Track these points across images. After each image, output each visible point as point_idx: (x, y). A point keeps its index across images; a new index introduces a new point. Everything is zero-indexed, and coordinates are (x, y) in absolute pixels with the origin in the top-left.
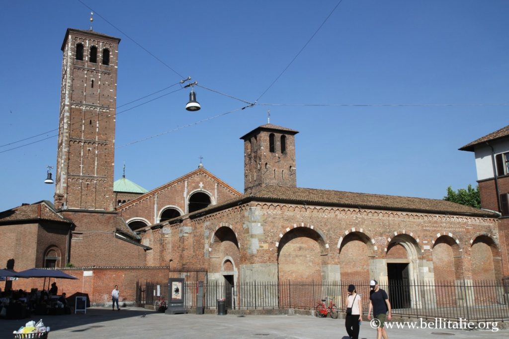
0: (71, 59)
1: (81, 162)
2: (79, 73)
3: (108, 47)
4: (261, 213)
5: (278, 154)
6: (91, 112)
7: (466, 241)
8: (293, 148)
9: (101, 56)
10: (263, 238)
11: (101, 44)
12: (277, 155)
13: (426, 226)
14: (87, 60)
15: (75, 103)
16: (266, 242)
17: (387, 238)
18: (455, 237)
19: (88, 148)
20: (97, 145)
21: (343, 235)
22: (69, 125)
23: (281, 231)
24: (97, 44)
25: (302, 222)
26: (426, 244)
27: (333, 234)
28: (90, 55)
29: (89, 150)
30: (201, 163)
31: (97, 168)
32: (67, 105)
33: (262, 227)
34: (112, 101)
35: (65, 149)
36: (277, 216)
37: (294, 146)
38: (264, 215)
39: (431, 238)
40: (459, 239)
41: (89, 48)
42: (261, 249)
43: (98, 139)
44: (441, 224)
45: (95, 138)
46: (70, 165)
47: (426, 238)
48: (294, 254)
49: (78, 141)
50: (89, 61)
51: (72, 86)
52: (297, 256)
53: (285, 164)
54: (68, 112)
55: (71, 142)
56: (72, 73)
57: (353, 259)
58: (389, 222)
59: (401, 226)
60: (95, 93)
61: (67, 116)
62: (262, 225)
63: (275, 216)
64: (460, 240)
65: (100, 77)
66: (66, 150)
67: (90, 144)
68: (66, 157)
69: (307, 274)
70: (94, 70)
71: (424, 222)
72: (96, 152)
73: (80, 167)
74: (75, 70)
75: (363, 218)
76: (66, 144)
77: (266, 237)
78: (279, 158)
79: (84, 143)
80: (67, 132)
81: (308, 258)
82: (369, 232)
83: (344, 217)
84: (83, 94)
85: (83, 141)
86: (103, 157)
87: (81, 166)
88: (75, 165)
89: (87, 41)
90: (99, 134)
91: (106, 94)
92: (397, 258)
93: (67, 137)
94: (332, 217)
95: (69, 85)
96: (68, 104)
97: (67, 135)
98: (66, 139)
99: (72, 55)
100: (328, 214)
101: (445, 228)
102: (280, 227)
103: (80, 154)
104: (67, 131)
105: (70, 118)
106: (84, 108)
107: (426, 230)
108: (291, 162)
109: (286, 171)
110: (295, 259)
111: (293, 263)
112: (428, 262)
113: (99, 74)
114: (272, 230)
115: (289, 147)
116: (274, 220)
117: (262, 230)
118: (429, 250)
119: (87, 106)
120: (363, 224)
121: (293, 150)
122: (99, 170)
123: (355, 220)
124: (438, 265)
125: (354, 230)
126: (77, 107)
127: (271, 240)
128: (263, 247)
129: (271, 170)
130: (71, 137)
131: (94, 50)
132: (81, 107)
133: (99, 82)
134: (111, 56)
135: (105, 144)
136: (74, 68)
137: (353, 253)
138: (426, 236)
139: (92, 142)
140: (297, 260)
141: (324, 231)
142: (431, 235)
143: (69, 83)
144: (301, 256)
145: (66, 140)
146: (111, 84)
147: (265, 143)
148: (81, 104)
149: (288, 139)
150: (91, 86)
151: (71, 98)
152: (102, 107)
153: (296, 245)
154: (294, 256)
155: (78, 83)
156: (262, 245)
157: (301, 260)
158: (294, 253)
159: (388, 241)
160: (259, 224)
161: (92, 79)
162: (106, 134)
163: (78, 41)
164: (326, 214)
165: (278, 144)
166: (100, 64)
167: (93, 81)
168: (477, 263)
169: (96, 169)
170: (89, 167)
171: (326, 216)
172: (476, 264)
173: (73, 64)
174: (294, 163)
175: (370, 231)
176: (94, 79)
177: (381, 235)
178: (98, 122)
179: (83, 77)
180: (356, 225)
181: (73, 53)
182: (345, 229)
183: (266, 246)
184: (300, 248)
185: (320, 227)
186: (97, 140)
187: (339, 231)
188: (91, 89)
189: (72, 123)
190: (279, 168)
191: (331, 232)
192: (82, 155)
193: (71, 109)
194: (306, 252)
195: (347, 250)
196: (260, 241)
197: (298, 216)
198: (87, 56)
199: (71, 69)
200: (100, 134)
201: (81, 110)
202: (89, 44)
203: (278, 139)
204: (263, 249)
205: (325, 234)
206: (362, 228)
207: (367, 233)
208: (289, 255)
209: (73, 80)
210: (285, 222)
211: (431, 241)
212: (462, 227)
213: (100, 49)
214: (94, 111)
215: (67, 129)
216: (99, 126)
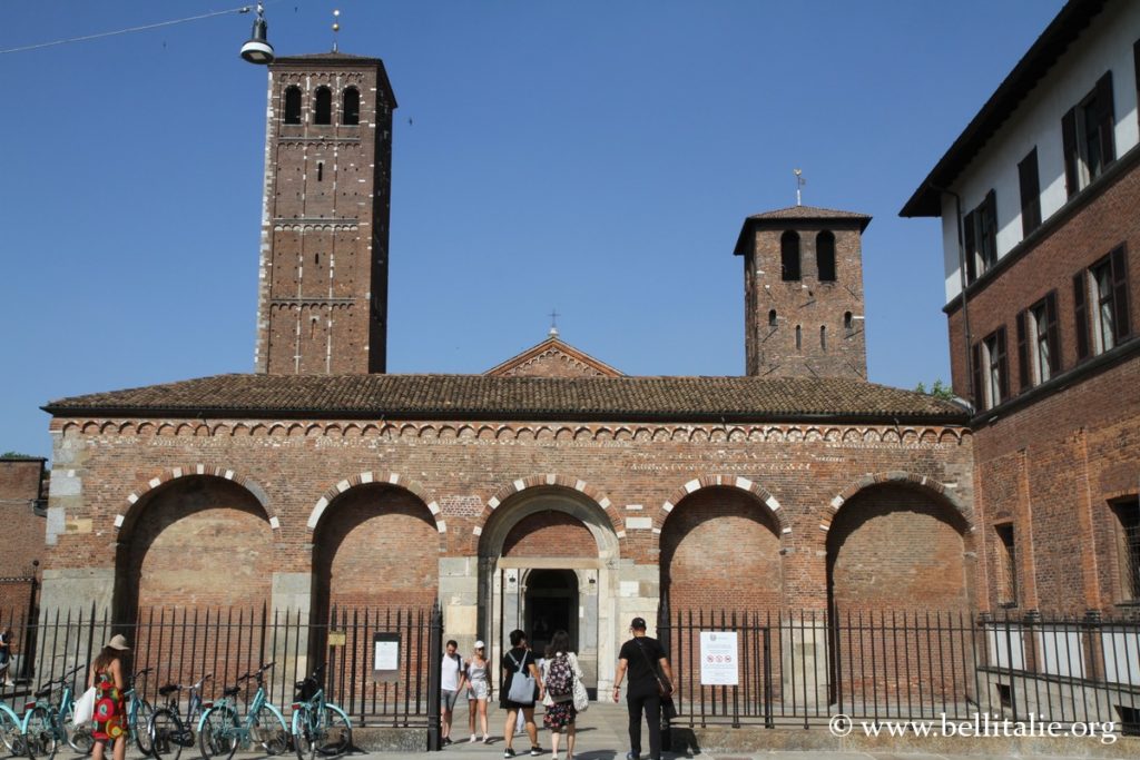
0: (272, 124)
1: (297, 348)
2: (291, 153)
3: (353, 82)
4: (80, 444)
5: (809, 281)
6: (317, 235)
7: (814, 502)
8: (857, 262)
9: (338, 105)
10: (79, 505)
11: (338, 78)
12: (804, 286)
13: (640, 461)
14: (307, 120)
15: (281, 222)
16: (85, 515)
17: (488, 499)
18: (761, 489)
19: (311, 318)
20: (299, 309)
21: (331, 492)
22: (271, 271)
23: (133, 487)
24: (330, 81)
25: (201, 462)
26: (635, 514)
27: (296, 491)
28: (317, 109)
29: (314, 320)
30: (554, 326)
31: (331, 360)
32: (266, 228)
33: (79, 479)
34: (363, 204)
35: (261, 323)
36: (125, 451)
37: (859, 257)
38: (87, 448)
39: (659, 496)
40: (779, 497)
41: (313, 93)
42: (70, 532)
43: (334, 295)
44: (707, 453)
45: (328, 294)
46: (272, 357)
47: (637, 496)
48: (199, 544)
49: (288, 303)
50: (311, 121)
51: (275, 185)
52: (206, 549)
53: (830, 309)
54: (267, 242)
55: (275, 307)
56: (276, 155)
57: (386, 557)
58: (496, 453)
59: (543, 464)
60: (326, 192)
61: (265, 251)
62: (78, 474)
63: (119, 451)
64: (785, 497)
65: (336, 154)
66: (263, 326)
67: (315, 308)
68: (263, 341)
69: (235, 595)
70: (323, 140)
71: (636, 448)
72: (330, 325)
73: (294, 360)
74: (282, 147)
75: (403, 446)
76: (263, 314)
77: (89, 502)
78: (811, 294)
79: (303, 306)
80: (265, 287)
81: (242, 556)
82: (420, 483)
83: (337, 444)
84: (299, 199)
85: (300, 303)
86: (345, 334)
87: (297, 357)
88: (283, 356)
89: (308, 79)
90: (334, 282)
91: (350, 190)
92: (557, 555)
93: (265, 296)
94: (297, 445)
95: (270, 182)
96: (268, 224)
97: (267, 292)
98: (265, 301)
99: (275, 116)
100: (281, 439)
101: (722, 463)
102: (133, 478)
103: (294, 331)
104: (266, 284)
105: (272, 255)
106: (301, 229)
107: (644, 473)
108: (849, 301)
109: (834, 329)
110: (201, 558)
111: (195, 567)
112: (638, 566)
113: (335, 149)
114: (107, 486)
115: (844, 262)
116: (114, 461)
117: (79, 486)
118: (649, 530)
119: (308, 223)
120: (399, 461)
121: (854, 268)
122: (335, 363)
123: (375, 450)
124: (709, 576)
125: (367, 478)
126: (286, 228)
127: (103, 510)
128: (76, 527)
129: (786, 327)
130: (274, 296)
131: (323, 95)
132: (296, 228)
133: (335, 167)
134: (362, 103)
135: (347, 303)
136: (281, 143)
137: (390, 541)
138: (639, 491)
139: (320, 303)
140: (206, 560)
141: (268, 485)
142: (660, 485)
143: (268, 178)
144: (219, 549)
145: (263, 305)
146: (361, 166)
147: (768, 259)
148: (295, 220)
149: (840, 240)
150: (317, 178)
151: (274, 211)
152: (342, 222)
153: (205, 521)
154: (200, 549)
155: (288, 176)
156: (74, 523)
157: (218, 560)
158: (201, 544)
159: (488, 507)
160: (71, 473)
161: (318, 162)
162: (351, 281)
163: (289, 83)
164: (278, 437)
165: (809, 257)
166: (337, 125)
167: (321, 164)
168: (887, 570)
169: (328, 361)
170: (314, 359)
171: (276, 445)
172: (880, 572)
173: (277, 134)
174: (858, 304)
175: (424, 479)
176: (323, 162)
177: (464, 489)
178: (332, 257)
179: (300, 161)
180: (374, 465)
181: (277, 110)
182: (339, 477)
183: (84, 526)
184: (219, 530)
185: (255, 474)
186: (330, 297)
187: (316, 483)
188: (317, 184)
189: (276, 265)
190: (810, 320)
191: (290, 487)
192: (298, 333)
193: (273, 234)
194: (237, 540)
195: (370, 534)
196: (69, 512)
197: (187, 449)
198: (308, 111)
199: (272, 147)
200: (339, 283)
201: (294, 234)
202: (312, 84)
203: (809, 244)
204: (75, 532)
205: (271, 491)
206: (394, 471)
207: (414, 486)
208: (184, 546)
209: (277, 170)
210: (148, 465)
211: (660, 504)
212: (798, 458)
213: (337, 92)
214: (323, 234)
215: (264, 280)
216: (336, 264)
